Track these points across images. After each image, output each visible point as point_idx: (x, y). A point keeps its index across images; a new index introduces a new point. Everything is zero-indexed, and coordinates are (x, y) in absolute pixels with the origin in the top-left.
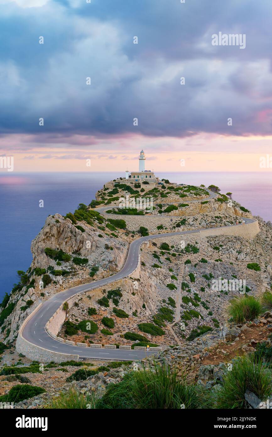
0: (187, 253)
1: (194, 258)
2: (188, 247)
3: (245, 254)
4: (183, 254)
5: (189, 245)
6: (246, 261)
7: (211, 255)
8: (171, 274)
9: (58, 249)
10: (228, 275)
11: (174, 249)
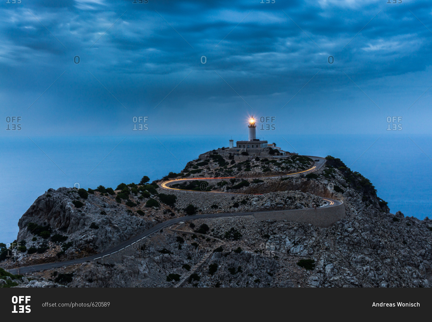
0: (225, 239)
1: (230, 245)
2: (230, 232)
3: (305, 246)
4: (220, 240)
5: (232, 229)
6: (301, 255)
7: (254, 245)
8: (186, 262)
9: (45, 223)
10: (261, 272)
11: (212, 233)
